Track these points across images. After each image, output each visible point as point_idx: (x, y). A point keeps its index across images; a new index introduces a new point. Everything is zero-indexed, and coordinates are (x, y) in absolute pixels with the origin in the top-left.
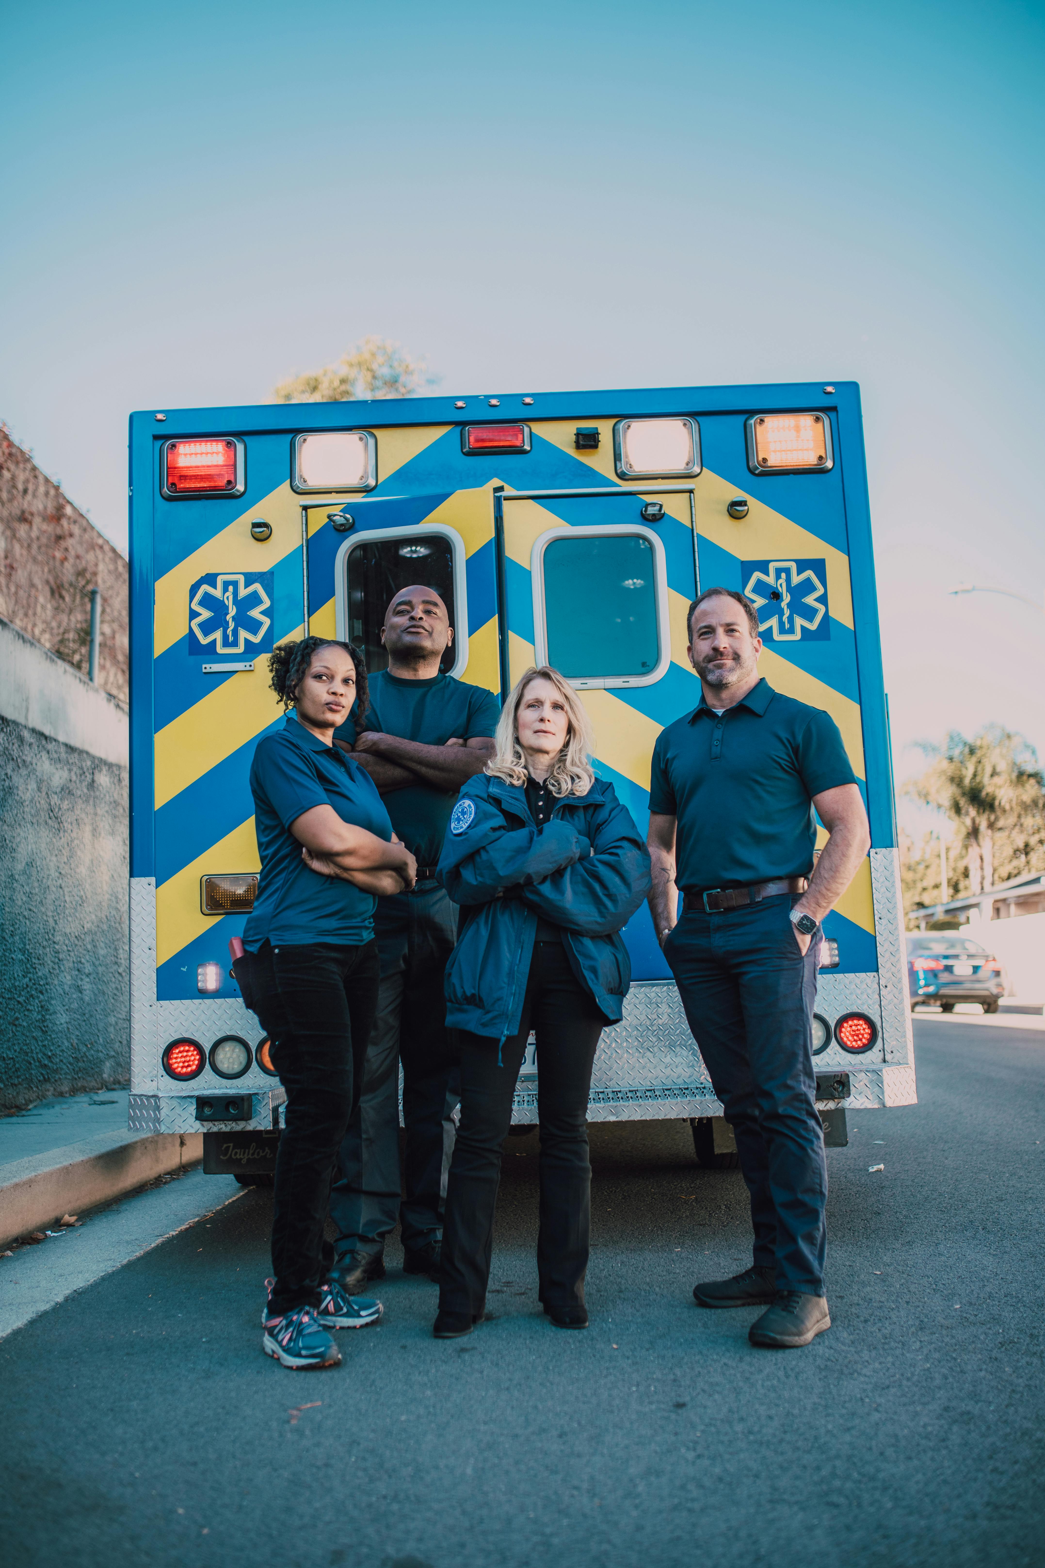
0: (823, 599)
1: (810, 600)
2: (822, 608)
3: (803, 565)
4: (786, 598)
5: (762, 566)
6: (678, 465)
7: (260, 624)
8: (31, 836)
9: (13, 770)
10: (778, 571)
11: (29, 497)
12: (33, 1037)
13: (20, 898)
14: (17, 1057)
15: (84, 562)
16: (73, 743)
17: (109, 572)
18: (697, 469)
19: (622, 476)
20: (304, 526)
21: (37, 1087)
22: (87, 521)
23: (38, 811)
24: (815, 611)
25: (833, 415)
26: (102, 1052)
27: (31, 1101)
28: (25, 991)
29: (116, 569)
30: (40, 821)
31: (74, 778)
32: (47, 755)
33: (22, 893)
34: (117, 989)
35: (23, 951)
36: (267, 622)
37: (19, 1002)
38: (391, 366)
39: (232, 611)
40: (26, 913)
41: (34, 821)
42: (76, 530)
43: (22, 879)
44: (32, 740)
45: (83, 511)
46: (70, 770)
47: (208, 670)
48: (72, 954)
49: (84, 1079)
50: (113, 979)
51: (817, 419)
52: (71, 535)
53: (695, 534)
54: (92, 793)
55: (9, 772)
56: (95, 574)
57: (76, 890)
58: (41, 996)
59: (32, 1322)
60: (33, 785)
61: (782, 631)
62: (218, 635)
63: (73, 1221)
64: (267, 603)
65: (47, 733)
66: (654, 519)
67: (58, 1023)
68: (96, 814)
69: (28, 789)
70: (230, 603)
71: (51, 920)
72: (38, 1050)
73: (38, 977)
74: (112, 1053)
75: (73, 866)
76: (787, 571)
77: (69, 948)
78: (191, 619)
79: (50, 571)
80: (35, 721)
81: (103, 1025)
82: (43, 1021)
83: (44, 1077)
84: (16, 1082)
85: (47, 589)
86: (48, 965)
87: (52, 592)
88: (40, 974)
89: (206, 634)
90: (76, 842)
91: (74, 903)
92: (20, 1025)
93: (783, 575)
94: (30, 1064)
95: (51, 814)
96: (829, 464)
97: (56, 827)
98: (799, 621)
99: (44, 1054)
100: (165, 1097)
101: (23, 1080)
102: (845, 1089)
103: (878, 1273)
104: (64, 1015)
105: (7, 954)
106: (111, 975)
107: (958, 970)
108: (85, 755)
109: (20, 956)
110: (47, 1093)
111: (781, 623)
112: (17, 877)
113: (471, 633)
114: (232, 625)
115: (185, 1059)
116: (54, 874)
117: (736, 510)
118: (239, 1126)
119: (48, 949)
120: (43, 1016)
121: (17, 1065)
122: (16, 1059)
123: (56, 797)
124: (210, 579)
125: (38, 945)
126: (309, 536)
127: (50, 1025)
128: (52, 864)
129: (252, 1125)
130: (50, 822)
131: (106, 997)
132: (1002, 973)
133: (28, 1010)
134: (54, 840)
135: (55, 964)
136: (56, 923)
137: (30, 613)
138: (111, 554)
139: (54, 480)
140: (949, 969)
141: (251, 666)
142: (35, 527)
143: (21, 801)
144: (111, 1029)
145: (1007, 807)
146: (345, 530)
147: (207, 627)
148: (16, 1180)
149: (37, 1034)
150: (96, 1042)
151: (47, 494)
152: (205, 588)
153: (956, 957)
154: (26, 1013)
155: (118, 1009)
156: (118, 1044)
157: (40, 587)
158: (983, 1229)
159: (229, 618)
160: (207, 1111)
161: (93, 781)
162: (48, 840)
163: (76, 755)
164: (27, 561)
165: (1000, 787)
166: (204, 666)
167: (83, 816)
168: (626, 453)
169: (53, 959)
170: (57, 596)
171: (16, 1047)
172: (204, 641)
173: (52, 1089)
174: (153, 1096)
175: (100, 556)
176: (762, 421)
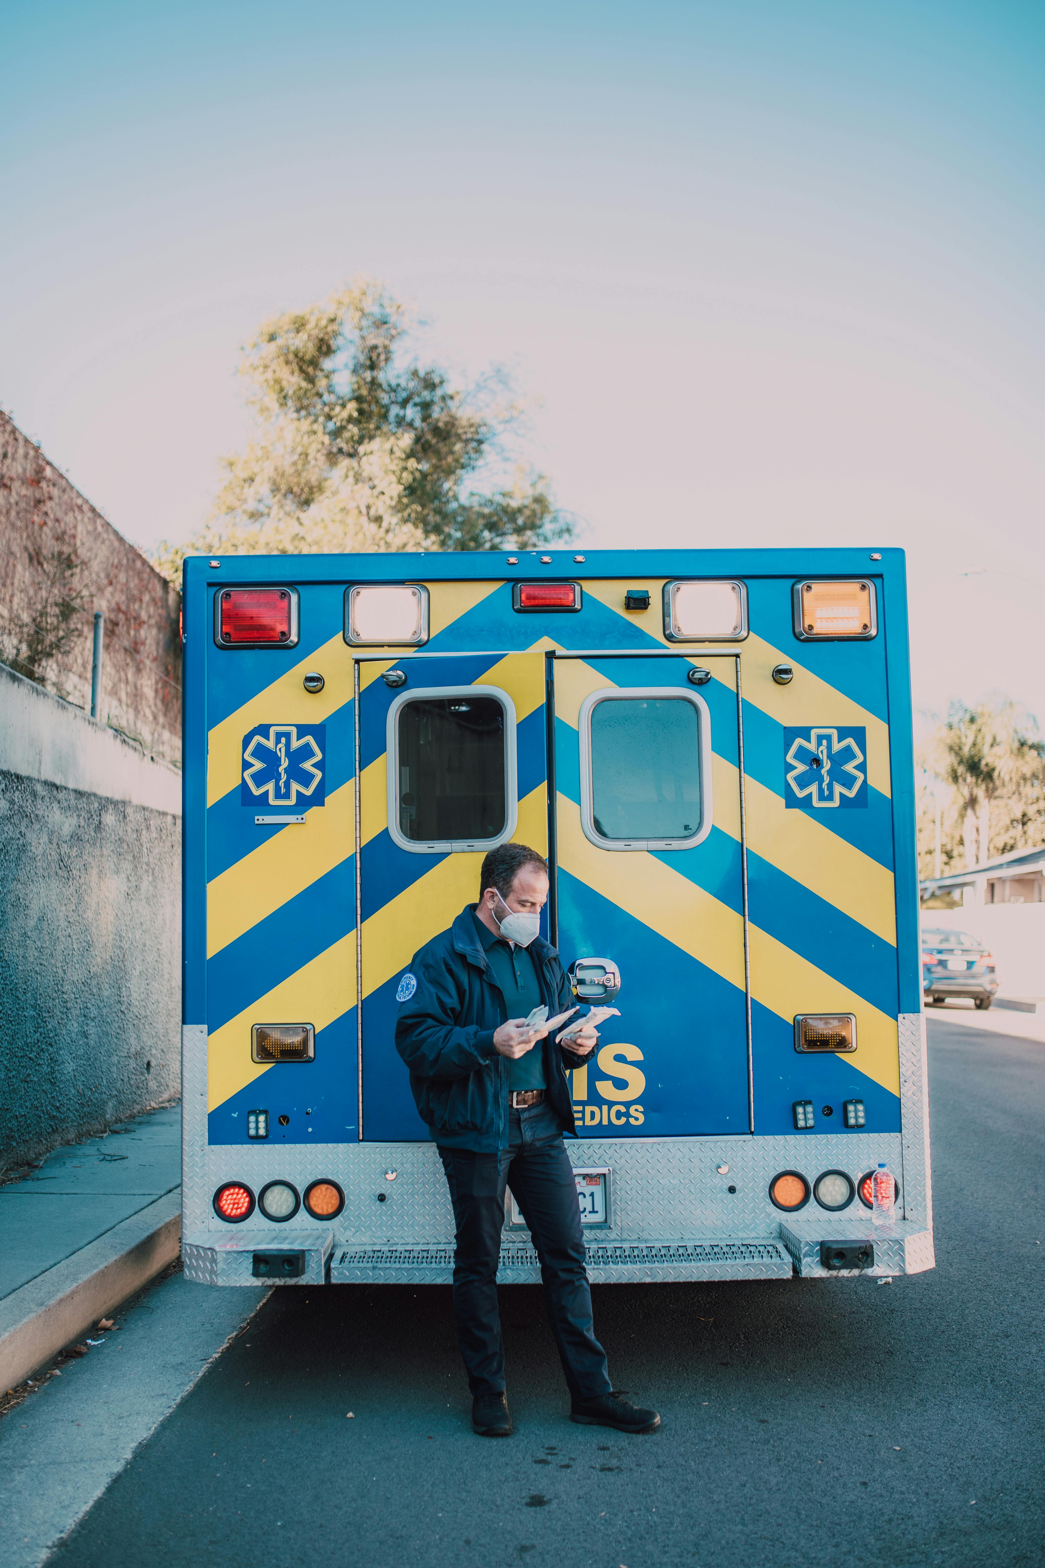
0: (862, 767)
1: (849, 767)
2: (860, 776)
3: (844, 732)
4: (827, 765)
5: (804, 733)
6: (726, 631)
7: (312, 776)
8: (43, 890)
9: (27, 827)
10: (820, 738)
11: (8, 461)
12: (43, 1090)
13: (32, 954)
14: (28, 1113)
15: (63, 524)
16: (82, 787)
17: (88, 533)
18: (744, 633)
19: (670, 638)
20: (356, 679)
21: (46, 1139)
22: (67, 480)
23: (49, 864)
24: (854, 779)
25: (878, 581)
26: (105, 1093)
27: (40, 1155)
28: (37, 1046)
29: (95, 529)
30: (51, 873)
31: (82, 823)
32: (58, 805)
33: (34, 949)
34: (120, 1027)
35: (34, 1007)
36: (319, 775)
37: (30, 1058)
38: (381, 305)
39: (285, 763)
40: (37, 969)
41: (46, 874)
42: (55, 492)
43: (34, 935)
44: (44, 793)
45: (63, 471)
46: (79, 816)
47: (261, 822)
48: (79, 1001)
49: (88, 1123)
50: (116, 1019)
51: (863, 587)
52: (50, 498)
53: (740, 700)
54: (99, 835)
55: (23, 829)
56: (74, 537)
57: (83, 936)
58: (51, 1049)
59: (109, 1490)
60: (45, 839)
61: (822, 798)
62: (270, 787)
63: (110, 1325)
64: (319, 756)
65: (58, 783)
66: (699, 682)
67: (66, 1072)
68: (102, 856)
69: (40, 843)
70: (282, 755)
71: (60, 971)
72: (47, 1103)
73: (48, 1031)
74: (115, 1093)
75: (80, 912)
76: (829, 738)
77: (76, 996)
78: (244, 769)
79: (28, 537)
80: (48, 774)
81: (106, 1066)
82: (52, 1073)
83: (53, 1129)
84: (27, 1138)
85: (26, 555)
86: (57, 1016)
87: (31, 559)
88: (50, 1027)
89: (258, 785)
90: (84, 887)
91: (81, 949)
92: (32, 1081)
93: (825, 742)
94: (40, 1117)
95: (61, 864)
96: (873, 632)
97: (66, 876)
98: (838, 789)
99: (53, 1106)
100: (222, 1251)
101: (33, 1135)
102: (869, 1259)
103: (898, 1448)
104: (72, 1063)
105: (20, 1013)
106: (114, 1015)
107: (951, 965)
108: (93, 798)
109: (32, 1013)
110: (55, 1144)
111: (821, 790)
112: (29, 934)
113: (520, 797)
114: (284, 777)
115: (235, 1202)
116: (63, 924)
117: (781, 675)
118: (291, 1281)
119: (57, 1001)
120: (52, 1067)
121: (29, 1122)
122: (28, 1116)
123: (66, 845)
124: (263, 730)
125: (48, 998)
126: (361, 690)
127: (59, 1076)
128: (61, 914)
129: (305, 1280)
130: (60, 872)
131: (110, 1038)
132: (996, 969)
133: (39, 1065)
134: (64, 889)
135: (63, 1014)
136: (65, 973)
137: (8, 582)
138: (90, 514)
139: (34, 440)
140: (942, 963)
141: (302, 819)
142: (14, 493)
143: (34, 856)
144: (114, 1069)
145: (1007, 778)
146: (398, 686)
147: (260, 778)
148: (60, 1295)
149: (47, 1087)
150: (100, 1084)
151: (26, 456)
152: (258, 739)
153: (951, 951)
154: (37, 1068)
155: (121, 1048)
156: (120, 1082)
157: (18, 555)
158: (992, 1381)
159: (281, 769)
160: (263, 1268)
161: (100, 823)
162: (58, 890)
163: (84, 800)
164: (6, 528)
165: (1000, 757)
166: (256, 818)
167: (91, 860)
168: (675, 615)
169: (62, 1010)
170: (35, 562)
171: (28, 1104)
172: (256, 792)
173: (60, 1138)
174: (209, 1249)
175: (79, 517)
176: (809, 588)
